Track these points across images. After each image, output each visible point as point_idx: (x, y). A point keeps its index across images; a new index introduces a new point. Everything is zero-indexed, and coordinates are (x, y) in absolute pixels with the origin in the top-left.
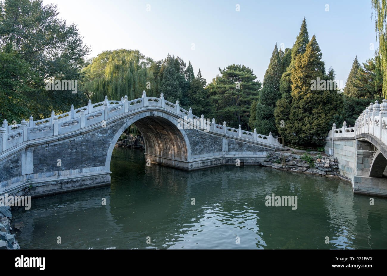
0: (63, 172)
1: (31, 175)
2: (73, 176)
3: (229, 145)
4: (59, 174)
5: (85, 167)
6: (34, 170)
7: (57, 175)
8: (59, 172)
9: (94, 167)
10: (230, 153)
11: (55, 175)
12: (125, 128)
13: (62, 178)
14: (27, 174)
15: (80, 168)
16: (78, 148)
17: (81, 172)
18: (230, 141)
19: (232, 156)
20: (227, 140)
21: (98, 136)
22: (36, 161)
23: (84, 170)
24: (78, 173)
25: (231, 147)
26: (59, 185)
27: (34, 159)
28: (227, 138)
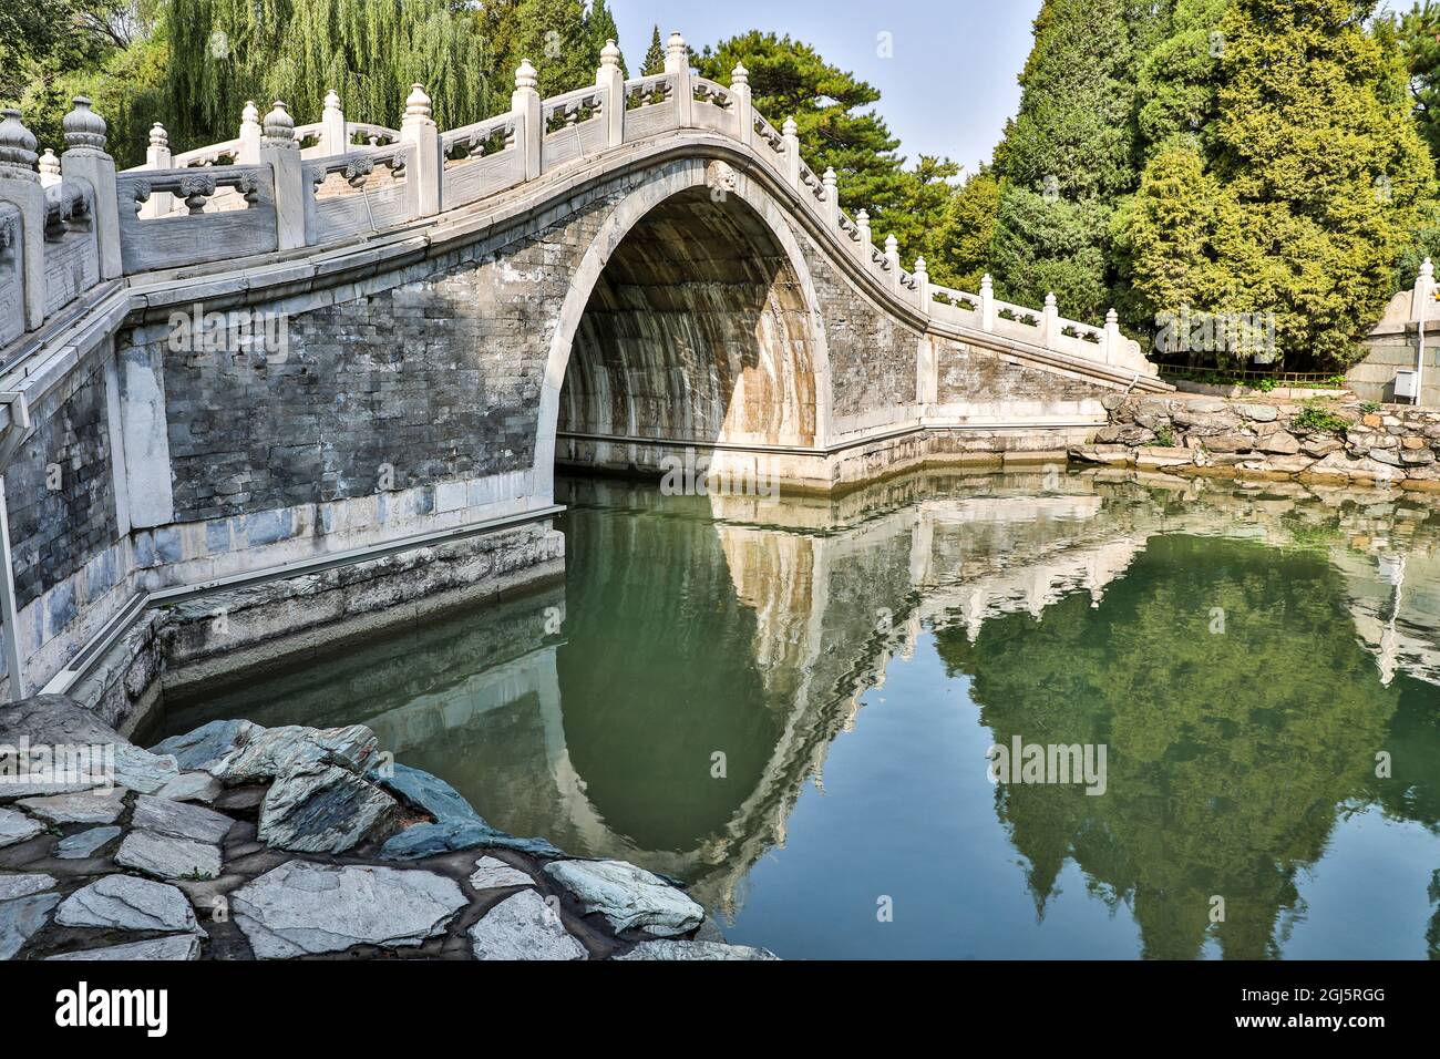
0: (342, 506)
1: (161, 537)
2: (391, 535)
3: (942, 373)
4: (318, 522)
5: (445, 474)
6: (176, 502)
7: (309, 531)
8: (318, 511)
9: (489, 473)
10: (944, 409)
11: (300, 531)
12: (611, 241)
13: (338, 546)
14: (137, 525)
15: (421, 482)
16: (408, 347)
17: (427, 509)
18: (946, 352)
19: (955, 422)
20: (933, 347)
21: (501, 281)
22: (183, 430)
23: (445, 492)
24: (413, 514)
25: (949, 379)
26: (335, 596)
27: (172, 418)
28: (931, 339)
